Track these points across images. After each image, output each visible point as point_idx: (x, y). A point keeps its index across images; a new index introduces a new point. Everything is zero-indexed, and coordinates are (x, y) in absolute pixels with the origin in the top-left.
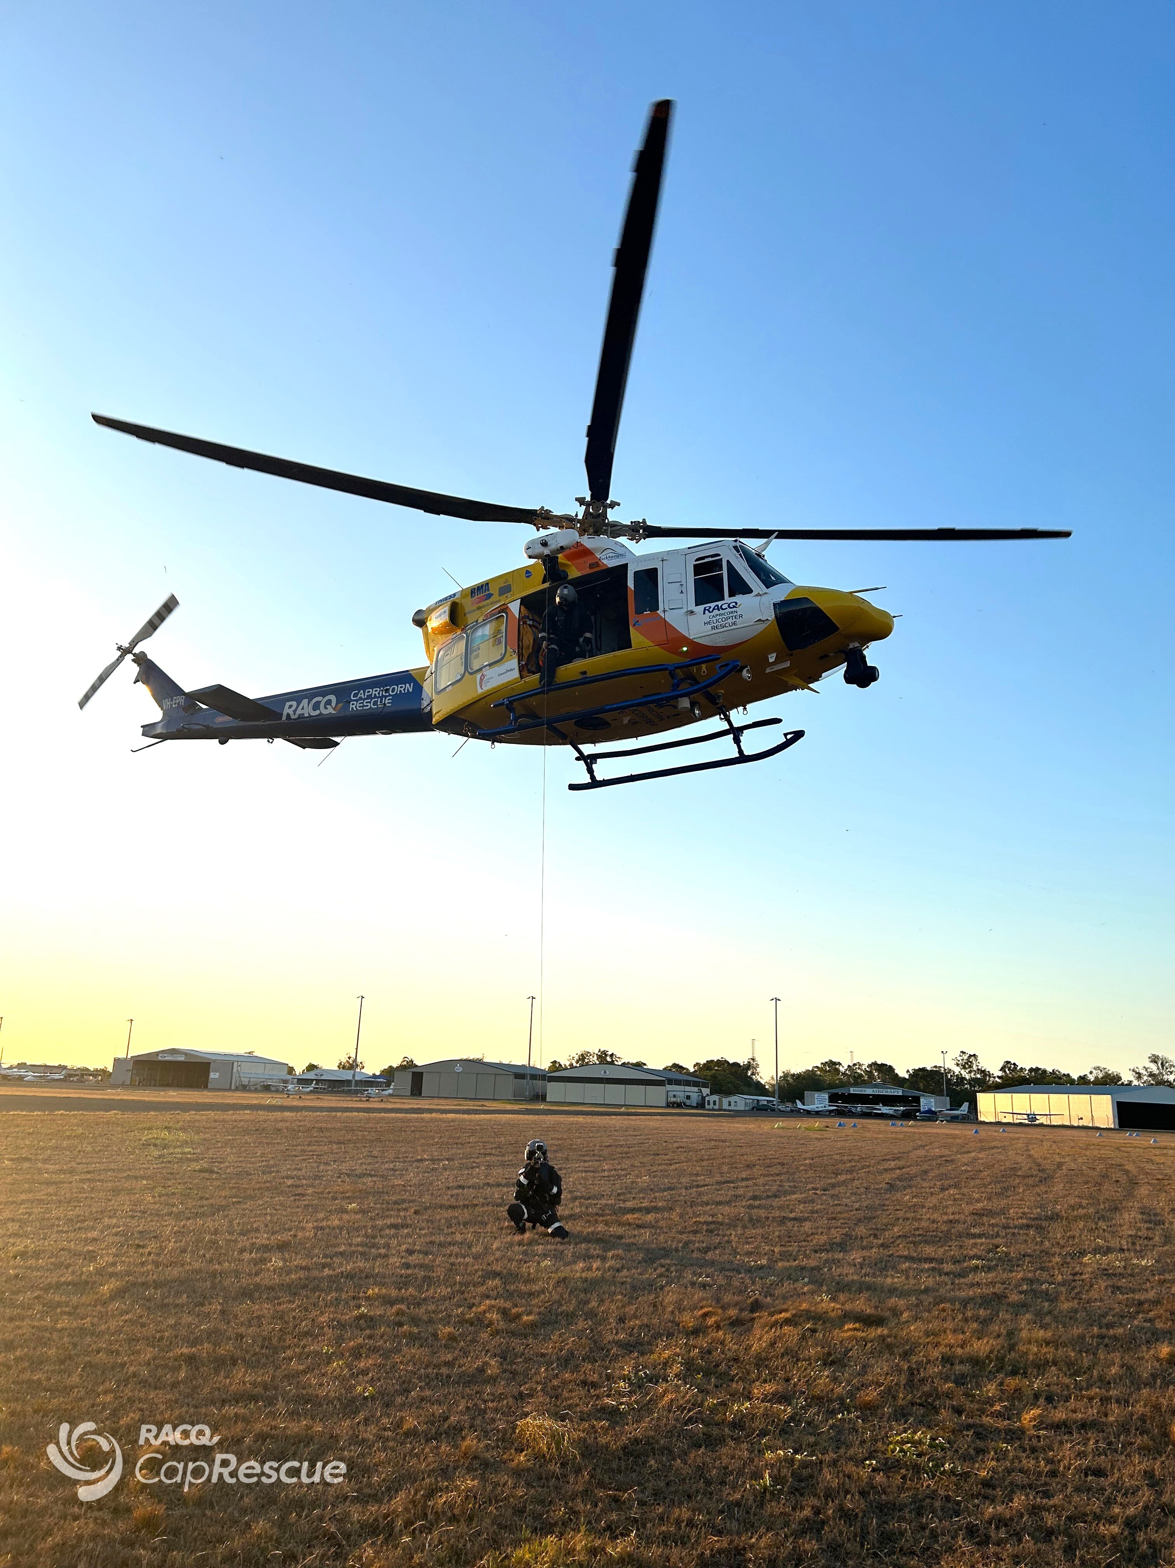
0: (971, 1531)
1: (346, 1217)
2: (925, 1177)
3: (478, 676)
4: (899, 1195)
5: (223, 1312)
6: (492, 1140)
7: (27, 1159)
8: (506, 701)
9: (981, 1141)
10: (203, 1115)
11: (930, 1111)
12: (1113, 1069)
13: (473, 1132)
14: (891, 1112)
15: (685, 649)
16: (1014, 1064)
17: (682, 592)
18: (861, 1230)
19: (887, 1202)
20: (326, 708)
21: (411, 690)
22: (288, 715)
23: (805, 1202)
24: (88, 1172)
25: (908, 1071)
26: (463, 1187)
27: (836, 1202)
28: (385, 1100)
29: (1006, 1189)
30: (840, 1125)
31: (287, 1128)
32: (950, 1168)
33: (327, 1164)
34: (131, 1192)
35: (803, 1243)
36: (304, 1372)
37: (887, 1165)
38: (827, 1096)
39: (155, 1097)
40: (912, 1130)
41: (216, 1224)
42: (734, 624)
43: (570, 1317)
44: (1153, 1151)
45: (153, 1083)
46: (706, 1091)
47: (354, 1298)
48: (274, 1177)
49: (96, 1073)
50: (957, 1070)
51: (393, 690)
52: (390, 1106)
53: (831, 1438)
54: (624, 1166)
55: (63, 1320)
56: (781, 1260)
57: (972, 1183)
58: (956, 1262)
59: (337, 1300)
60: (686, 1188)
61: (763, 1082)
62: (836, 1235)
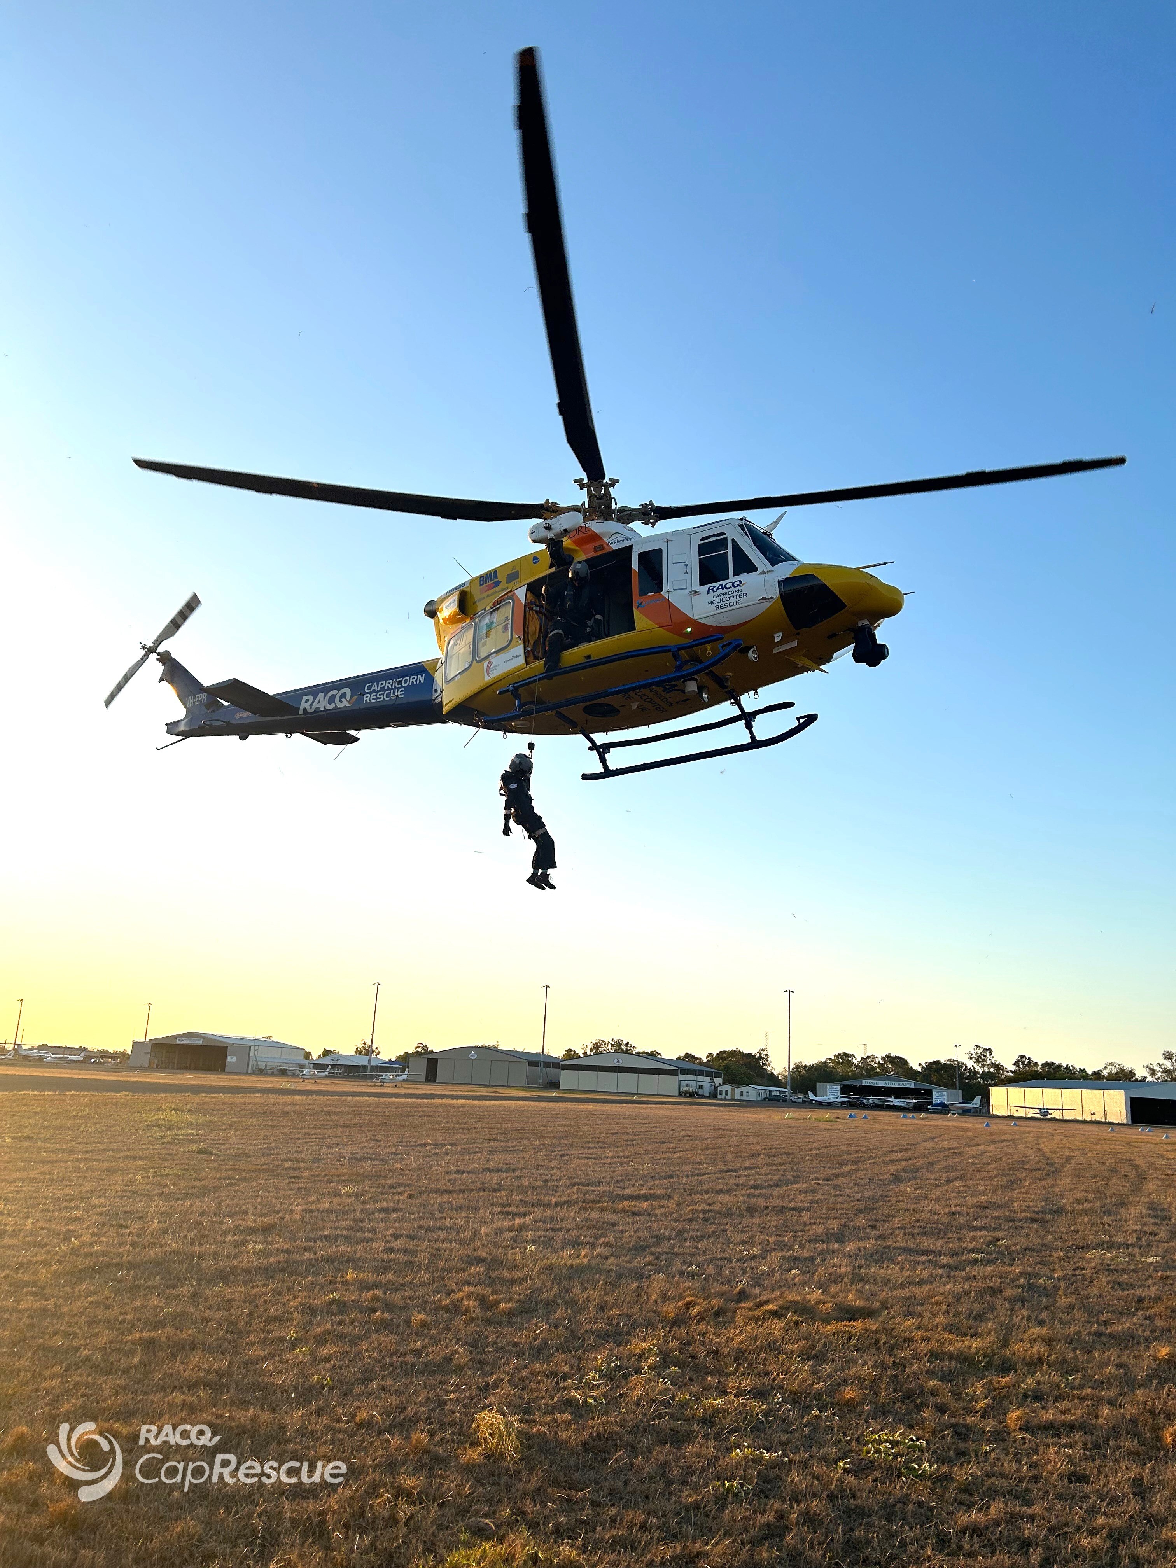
0: (942, 1541)
1: (336, 1200)
2: (930, 1169)
3: (486, 664)
4: (902, 1186)
5: (194, 1295)
6: (499, 1126)
7: (28, 1138)
8: (511, 688)
9: (991, 1134)
10: (212, 1097)
11: (941, 1104)
12: (1128, 1065)
13: (480, 1118)
14: (903, 1104)
15: (689, 630)
16: (1029, 1059)
17: (686, 573)
18: (861, 1221)
19: (890, 1193)
20: (341, 701)
21: (422, 681)
22: (305, 709)
23: (806, 1192)
24: (87, 1152)
25: (920, 1065)
26: (463, 1172)
27: (838, 1192)
28: (399, 1085)
29: (1012, 1182)
30: (851, 1116)
31: (294, 1111)
32: (957, 1160)
33: (329, 1147)
34: (126, 1171)
35: (800, 1234)
36: (265, 1359)
37: (894, 1156)
38: (839, 1088)
39: (171, 1079)
40: (923, 1122)
41: (204, 1205)
42: (738, 603)
43: (550, 1305)
44: (1165, 1146)
45: (171, 1065)
46: (718, 1081)
47: (331, 1282)
48: (273, 1160)
49: (114, 1056)
50: (970, 1064)
51: (406, 682)
52: (403, 1091)
53: (805, 1437)
54: (627, 1153)
55: (27, 1300)
56: (775, 1250)
57: (978, 1176)
58: (954, 1254)
59: (312, 1284)
60: (687, 1176)
61: (776, 1073)
62: (834, 1225)
